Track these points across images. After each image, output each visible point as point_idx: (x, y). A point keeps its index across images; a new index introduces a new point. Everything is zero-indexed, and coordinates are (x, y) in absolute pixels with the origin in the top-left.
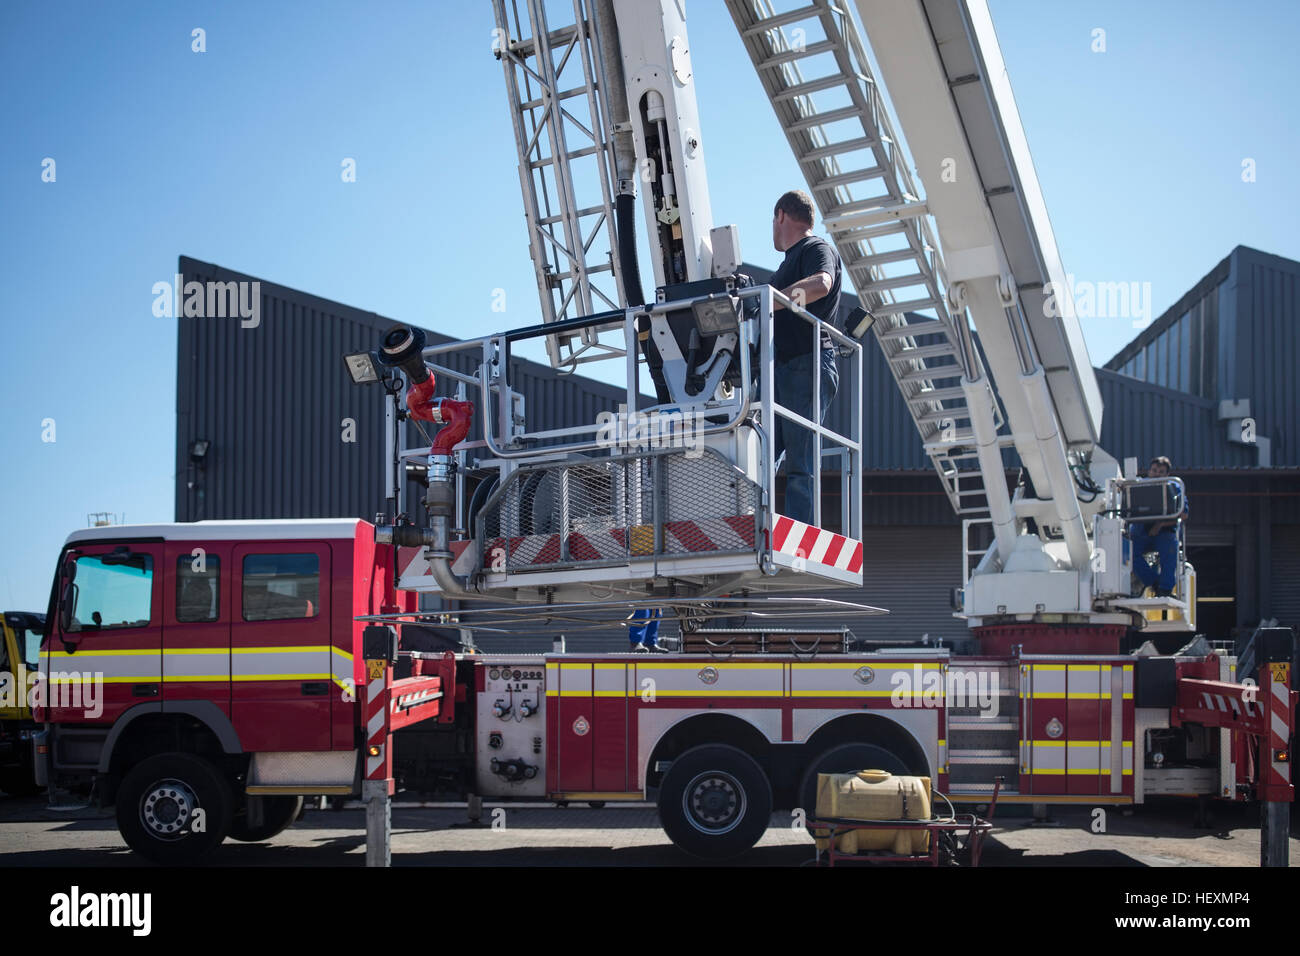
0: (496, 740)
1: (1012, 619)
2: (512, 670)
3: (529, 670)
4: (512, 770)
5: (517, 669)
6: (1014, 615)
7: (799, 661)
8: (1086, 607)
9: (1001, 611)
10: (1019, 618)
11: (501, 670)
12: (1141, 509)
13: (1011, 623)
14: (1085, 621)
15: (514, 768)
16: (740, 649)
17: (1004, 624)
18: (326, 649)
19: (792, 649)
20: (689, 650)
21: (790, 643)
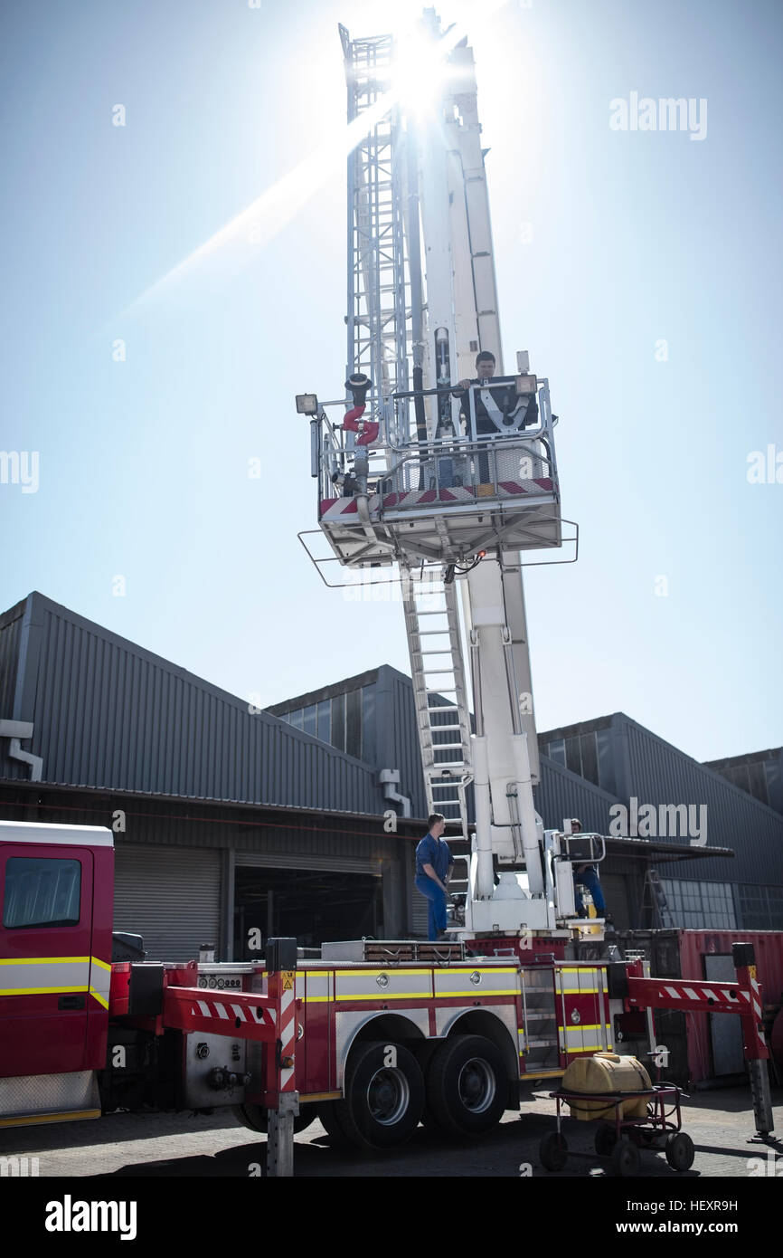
0: (202, 1050)
1: (502, 934)
2: (217, 979)
3: (230, 979)
4: (233, 1079)
5: (221, 977)
6: (503, 932)
7: (440, 967)
8: (553, 926)
9: (496, 928)
10: (507, 934)
11: (208, 978)
12: (578, 855)
13: (501, 937)
14: (549, 935)
15: (235, 1076)
16: (404, 958)
17: (496, 938)
18: (86, 959)
19: (435, 958)
20: (370, 958)
21: (434, 952)
